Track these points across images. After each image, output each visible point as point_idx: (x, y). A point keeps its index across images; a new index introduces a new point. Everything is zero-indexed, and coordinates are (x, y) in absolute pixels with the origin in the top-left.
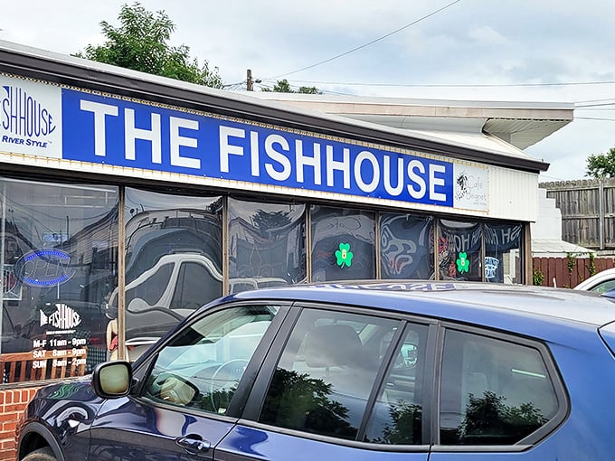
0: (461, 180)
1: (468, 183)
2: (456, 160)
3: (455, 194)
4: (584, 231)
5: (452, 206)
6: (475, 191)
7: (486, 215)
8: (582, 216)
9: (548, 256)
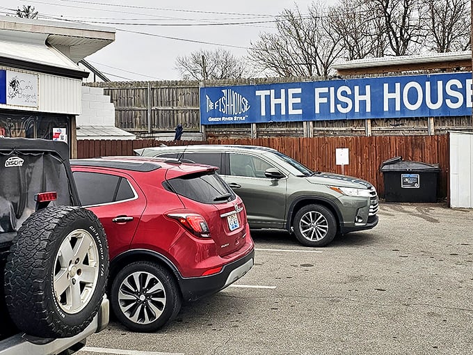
0: (13, 84)
1: (21, 86)
2: (8, 68)
3: (7, 94)
4: (138, 119)
5: (6, 104)
6: (26, 92)
7: (35, 110)
8: (137, 108)
9: (100, 138)
